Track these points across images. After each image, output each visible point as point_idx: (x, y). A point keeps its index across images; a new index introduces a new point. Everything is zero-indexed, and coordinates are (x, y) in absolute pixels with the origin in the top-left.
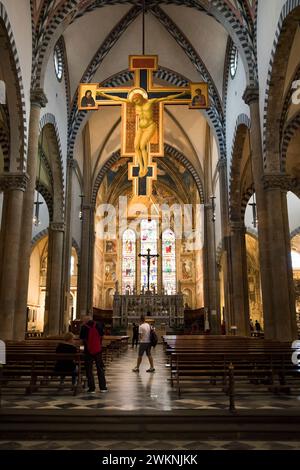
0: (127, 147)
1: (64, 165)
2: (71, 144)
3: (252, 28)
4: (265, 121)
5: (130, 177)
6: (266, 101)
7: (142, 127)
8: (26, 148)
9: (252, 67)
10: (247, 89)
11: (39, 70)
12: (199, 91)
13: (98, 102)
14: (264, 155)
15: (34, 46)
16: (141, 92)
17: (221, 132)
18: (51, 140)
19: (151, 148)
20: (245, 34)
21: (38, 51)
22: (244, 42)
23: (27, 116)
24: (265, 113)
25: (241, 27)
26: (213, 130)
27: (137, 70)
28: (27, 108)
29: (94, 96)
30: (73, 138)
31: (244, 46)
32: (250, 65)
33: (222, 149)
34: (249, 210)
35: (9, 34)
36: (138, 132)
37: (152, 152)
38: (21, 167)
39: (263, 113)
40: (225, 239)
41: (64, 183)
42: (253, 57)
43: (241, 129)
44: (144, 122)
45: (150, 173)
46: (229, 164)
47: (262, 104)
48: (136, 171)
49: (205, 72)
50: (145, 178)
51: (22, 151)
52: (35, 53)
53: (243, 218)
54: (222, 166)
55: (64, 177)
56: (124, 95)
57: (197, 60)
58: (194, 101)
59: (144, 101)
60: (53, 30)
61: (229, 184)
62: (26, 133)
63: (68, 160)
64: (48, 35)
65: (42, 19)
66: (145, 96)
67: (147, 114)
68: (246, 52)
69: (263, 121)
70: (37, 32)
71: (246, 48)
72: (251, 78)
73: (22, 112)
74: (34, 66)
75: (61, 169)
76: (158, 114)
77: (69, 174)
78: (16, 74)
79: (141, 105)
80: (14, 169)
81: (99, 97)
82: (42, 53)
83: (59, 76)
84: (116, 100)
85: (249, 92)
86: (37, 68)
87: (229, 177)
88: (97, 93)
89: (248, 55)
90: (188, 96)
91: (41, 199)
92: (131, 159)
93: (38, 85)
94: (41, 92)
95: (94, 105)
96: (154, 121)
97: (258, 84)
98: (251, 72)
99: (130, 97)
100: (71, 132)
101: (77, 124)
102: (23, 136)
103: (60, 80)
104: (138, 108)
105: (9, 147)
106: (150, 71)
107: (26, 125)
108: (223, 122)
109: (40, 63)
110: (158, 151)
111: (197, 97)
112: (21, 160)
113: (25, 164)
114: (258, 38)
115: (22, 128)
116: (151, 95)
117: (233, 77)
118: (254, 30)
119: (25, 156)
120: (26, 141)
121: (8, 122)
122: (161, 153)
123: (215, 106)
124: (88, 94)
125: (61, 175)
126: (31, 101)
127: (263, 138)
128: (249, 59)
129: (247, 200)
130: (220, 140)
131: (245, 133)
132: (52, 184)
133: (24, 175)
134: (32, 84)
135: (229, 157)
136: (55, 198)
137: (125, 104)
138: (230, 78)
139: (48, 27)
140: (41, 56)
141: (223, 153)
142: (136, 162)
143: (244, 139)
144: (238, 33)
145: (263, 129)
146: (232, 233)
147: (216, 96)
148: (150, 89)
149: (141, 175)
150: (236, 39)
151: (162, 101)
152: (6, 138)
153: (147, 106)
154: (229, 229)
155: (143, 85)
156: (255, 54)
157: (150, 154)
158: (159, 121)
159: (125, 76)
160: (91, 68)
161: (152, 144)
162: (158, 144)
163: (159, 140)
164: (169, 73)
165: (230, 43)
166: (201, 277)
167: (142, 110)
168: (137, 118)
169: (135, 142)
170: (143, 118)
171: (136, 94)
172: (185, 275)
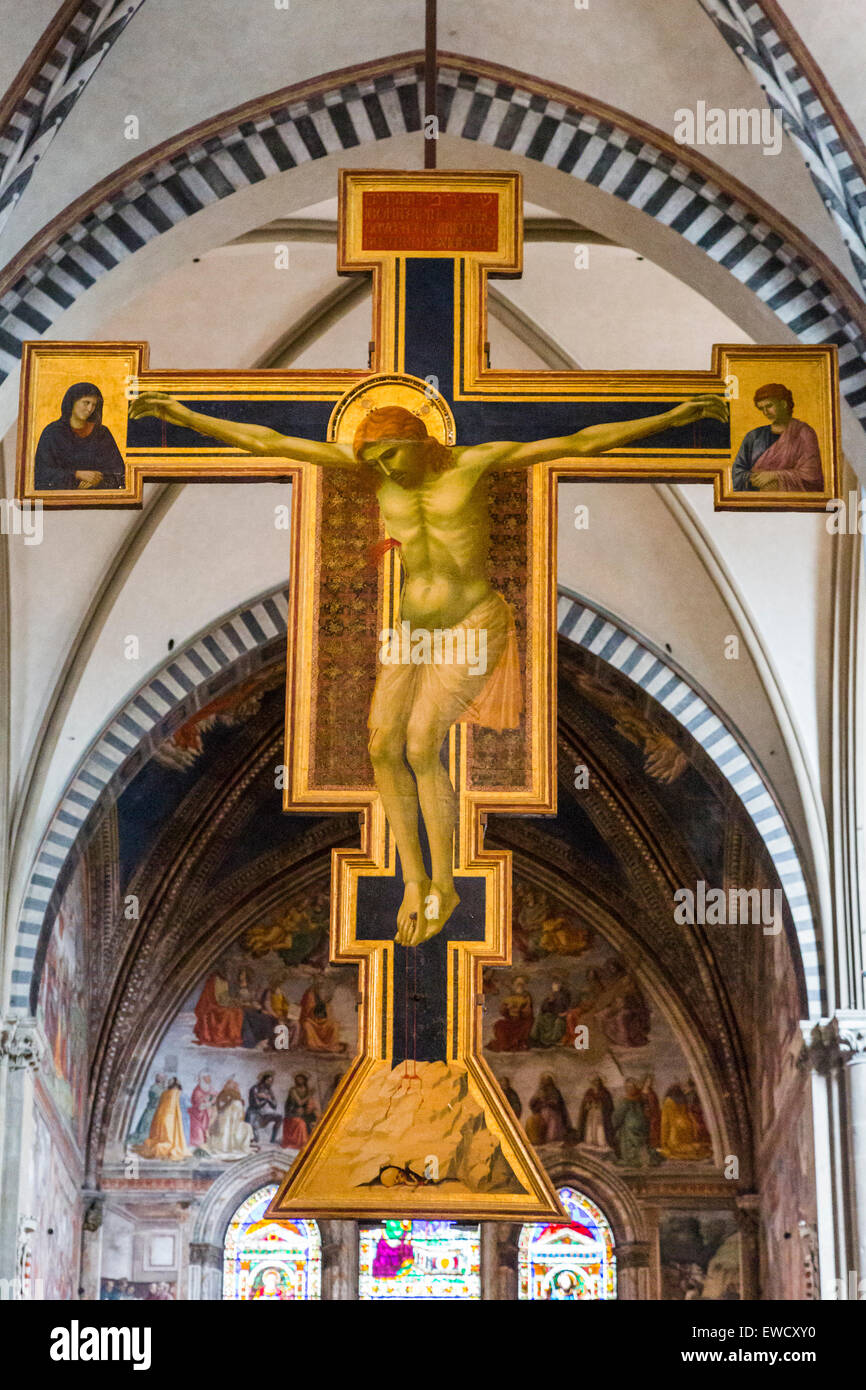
0: (321, 750)
5: (344, 939)
12: (777, 396)
13: (139, 461)
16: (412, 398)
19: (478, 754)
27: (390, 262)
29: (116, 422)
37: (479, 781)
44: (431, 593)
45: (466, 920)
48: (379, 904)
50: (434, 949)
58: (746, 464)
59: (427, 462)
66: (440, 428)
67: (453, 542)
76: (521, 540)
79: (413, 479)
81: (149, 429)
84: (256, 449)
88: (140, 404)
90: (709, 430)
92: (347, 829)
95: (113, 474)
96: (495, 585)
99: (346, 434)
104: (393, 502)
110: (520, 780)
111: (766, 436)
116: (476, 422)
122: (537, 794)
124: (82, 408)
137: (312, 475)
142: (382, 848)
148: (473, 383)
149: (410, 934)
151: (543, 461)
153: (448, 494)
157: (468, 794)
158: (522, 583)
159: (271, 137)
160: (44, 86)
161: (479, 733)
162: (522, 732)
163: (523, 715)
164: (574, 115)
167: (421, 515)
168: (389, 567)
169: (380, 718)
170: (426, 565)
171: (380, 416)
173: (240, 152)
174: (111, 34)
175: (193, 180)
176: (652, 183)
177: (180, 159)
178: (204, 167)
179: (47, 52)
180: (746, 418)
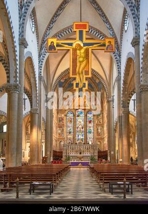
0: (73, 72)
1: (37, 79)
2: (40, 67)
3: (138, 4)
4: (142, 56)
5: (75, 88)
6: (143, 45)
7: (80, 62)
8: (18, 71)
10: (134, 39)
11: (23, 27)
12: (110, 42)
14: (141, 75)
15: (19, 14)
16: (80, 42)
17: (119, 62)
18: (30, 66)
19: (85, 73)
20: (134, 7)
21: (22, 17)
22: (133, 12)
23: (17, 53)
24: (143, 52)
25: (132, 3)
26: (114, 60)
27: (78, 31)
28: (17, 49)
30: (42, 64)
31: (133, 14)
32: (136, 25)
33: (118, 71)
34: (132, 103)
35: (7, 7)
36: (78, 64)
38: (16, 81)
39: (141, 52)
40: (120, 117)
41: (37, 89)
42: (137, 21)
43: (130, 60)
44: (81, 59)
45: (84, 86)
46: (122, 78)
47: (141, 47)
48: (77, 85)
49: (111, 28)
50: (82, 88)
51: (16, 72)
52: (20, 18)
53: (128, 107)
54: (118, 79)
55: (37, 85)
56: (71, 44)
57: (107, 21)
58: (107, 48)
59: (81, 48)
60: (29, 4)
61: (122, 89)
62: (18, 63)
63: (39, 76)
64: (27, 7)
66: (82, 45)
68: (134, 18)
69: (141, 57)
70: (21, 5)
71: (134, 16)
72: (136, 33)
73: (15, 51)
74: (20, 25)
75: (35, 81)
76: (89, 55)
77: (40, 84)
78: (11, 30)
79: (80, 50)
80: (12, 82)
82: (24, 18)
83: (33, 30)
84: (67, 47)
85: (134, 40)
86: (22, 26)
87: (122, 85)
89: (135, 19)
91: (26, 97)
92: (75, 79)
93: (23, 36)
94: (25, 39)
95: (55, 49)
96: (87, 59)
97: (139, 36)
98: (136, 29)
99: (74, 45)
100: (40, 61)
101: (43, 57)
102: (16, 64)
103: (33, 33)
104: (78, 52)
105: (9, 70)
106: (84, 31)
107: (18, 58)
108: (120, 56)
109: (23, 23)
110: (88, 75)
111: (109, 45)
112: (16, 77)
113: (18, 79)
114: (141, 10)
115: (15, 60)
116: (85, 45)
117: (126, 31)
118: (139, 5)
119: (18, 75)
120: (18, 67)
121: (8, 56)
122: (90, 76)
124: (52, 44)
125: (36, 84)
126: (20, 45)
127: (141, 66)
128: (135, 21)
129: (131, 97)
130: (118, 66)
131: (131, 62)
132: (31, 89)
133: (18, 85)
134: (19, 35)
135: (122, 75)
136: (33, 96)
137: (71, 49)
138: (124, 32)
139: (26, 3)
140: (24, 20)
141: (119, 73)
142: (78, 80)
143: (130, 65)
144: (130, 7)
145: (141, 61)
146: (123, 114)
147: (116, 42)
148: (85, 41)
149: (80, 87)
150: (128, 10)
151: (90, 48)
152: (7, 65)
153: (83, 51)
154: (121, 112)
155: (81, 39)
156: (139, 19)
157: (84, 76)
158: (89, 58)
159: (68, 30)
160: (50, 25)
161: (85, 71)
162: (88, 71)
163: (89, 69)
164: (91, 28)
165: (125, 12)
166: (106, 135)
167: (80, 53)
168: (78, 57)
169: (77, 70)
170: (81, 57)
171: (77, 44)
172: (98, 134)
173: (65, 31)
174: (55, 21)
175: (62, 34)
176: (97, 34)
177: (61, 32)
178: (63, 33)
179: (50, 23)
180: (107, 44)
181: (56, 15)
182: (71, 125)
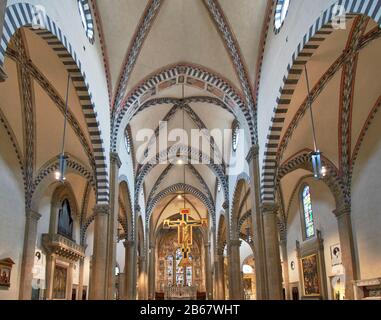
4: (231, 218)
7: (185, 235)
9: (227, 193)
14: (230, 232)
15: (135, 187)
16: (184, 222)
17: (214, 215)
21: (137, 188)
22: (223, 182)
24: (231, 215)
26: (210, 214)
28: (133, 213)
34: (225, 252)
38: (132, 238)
40: (215, 263)
41: (144, 239)
43: (222, 216)
44: (185, 233)
47: (230, 210)
49: (206, 187)
52: (135, 189)
57: (203, 182)
60: (142, 178)
64: (140, 180)
65: (138, 174)
66: (186, 224)
70: (136, 180)
72: (226, 198)
74: (135, 194)
85: (225, 205)
86: (137, 195)
88: (169, 222)
93: (137, 203)
94: (138, 205)
96: (189, 232)
97: (229, 202)
98: (226, 195)
99: (181, 224)
100: (147, 216)
101: (149, 212)
104: (183, 228)
105: (127, 230)
106: (187, 214)
108: (214, 210)
121: (126, 220)
122: (191, 243)
123: (211, 203)
126: (135, 210)
131: (223, 219)
132: (139, 240)
139: (140, 177)
140: (138, 190)
145: (230, 221)
147: (211, 198)
150: (220, 180)
152: (126, 226)
153: (186, 227)
156: (228, 188)
157: (188, 244)
160: (155, 187)
165: (217, 180)
166: (204, 277)
168: (183, 231)
170: (185, 231)
172: (197, 276)
178: (166, 191)
179: (155, 184)
181: (160, 178)
182: (171, 268)
